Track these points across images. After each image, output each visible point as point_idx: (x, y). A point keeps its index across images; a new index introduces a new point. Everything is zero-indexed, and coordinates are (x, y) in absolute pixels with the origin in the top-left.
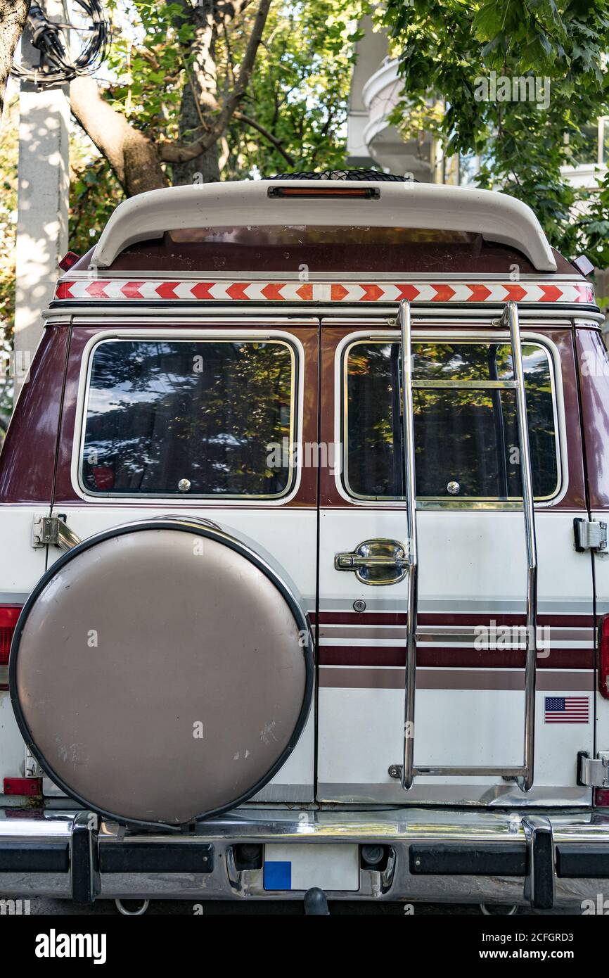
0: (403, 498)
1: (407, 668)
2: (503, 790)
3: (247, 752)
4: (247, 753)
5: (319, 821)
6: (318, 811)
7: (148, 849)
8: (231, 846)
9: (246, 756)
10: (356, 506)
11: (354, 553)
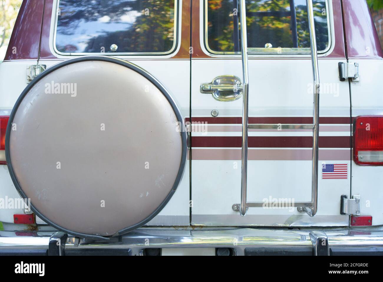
0: (239, 53)
1: (243, 148)
2: (299, 217)
3: (147, 192)
4: (147, 194)
5: (193, 235)
6: (192, 230)
7: (93, 252)
8: (142, 249)
9: (147, 195)
10: (212, 57)
11: (211, 83)
